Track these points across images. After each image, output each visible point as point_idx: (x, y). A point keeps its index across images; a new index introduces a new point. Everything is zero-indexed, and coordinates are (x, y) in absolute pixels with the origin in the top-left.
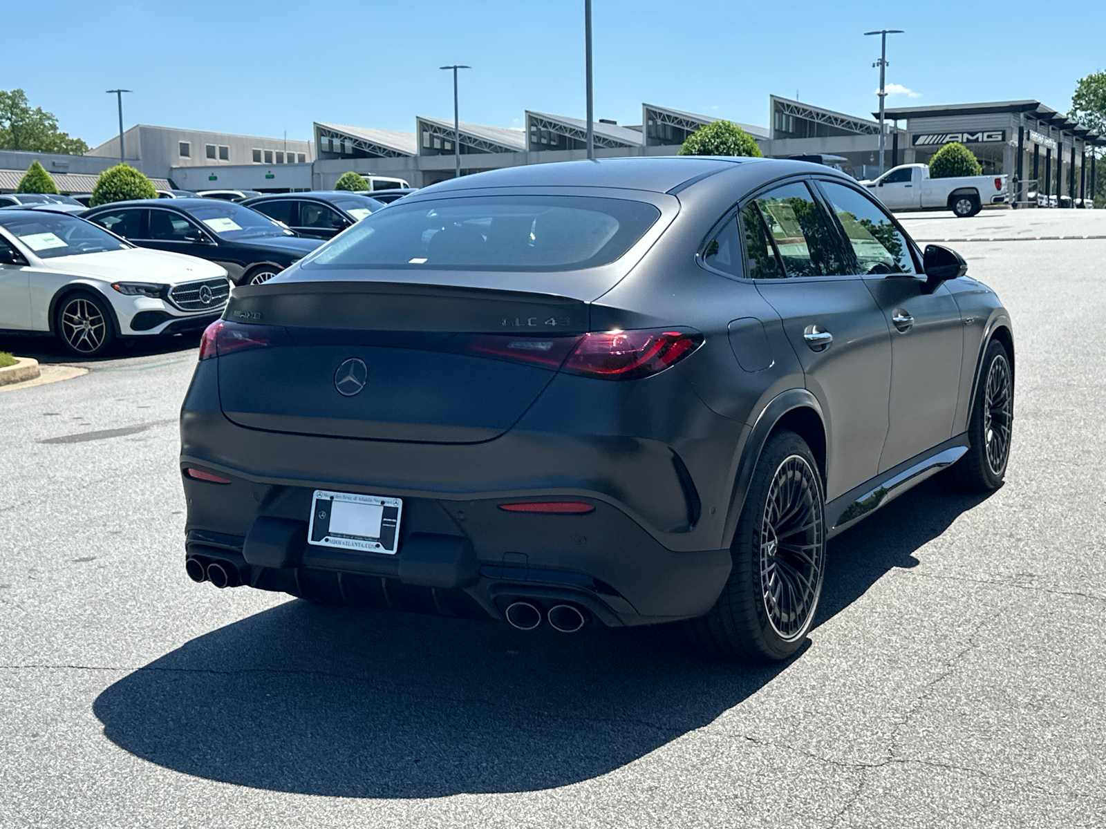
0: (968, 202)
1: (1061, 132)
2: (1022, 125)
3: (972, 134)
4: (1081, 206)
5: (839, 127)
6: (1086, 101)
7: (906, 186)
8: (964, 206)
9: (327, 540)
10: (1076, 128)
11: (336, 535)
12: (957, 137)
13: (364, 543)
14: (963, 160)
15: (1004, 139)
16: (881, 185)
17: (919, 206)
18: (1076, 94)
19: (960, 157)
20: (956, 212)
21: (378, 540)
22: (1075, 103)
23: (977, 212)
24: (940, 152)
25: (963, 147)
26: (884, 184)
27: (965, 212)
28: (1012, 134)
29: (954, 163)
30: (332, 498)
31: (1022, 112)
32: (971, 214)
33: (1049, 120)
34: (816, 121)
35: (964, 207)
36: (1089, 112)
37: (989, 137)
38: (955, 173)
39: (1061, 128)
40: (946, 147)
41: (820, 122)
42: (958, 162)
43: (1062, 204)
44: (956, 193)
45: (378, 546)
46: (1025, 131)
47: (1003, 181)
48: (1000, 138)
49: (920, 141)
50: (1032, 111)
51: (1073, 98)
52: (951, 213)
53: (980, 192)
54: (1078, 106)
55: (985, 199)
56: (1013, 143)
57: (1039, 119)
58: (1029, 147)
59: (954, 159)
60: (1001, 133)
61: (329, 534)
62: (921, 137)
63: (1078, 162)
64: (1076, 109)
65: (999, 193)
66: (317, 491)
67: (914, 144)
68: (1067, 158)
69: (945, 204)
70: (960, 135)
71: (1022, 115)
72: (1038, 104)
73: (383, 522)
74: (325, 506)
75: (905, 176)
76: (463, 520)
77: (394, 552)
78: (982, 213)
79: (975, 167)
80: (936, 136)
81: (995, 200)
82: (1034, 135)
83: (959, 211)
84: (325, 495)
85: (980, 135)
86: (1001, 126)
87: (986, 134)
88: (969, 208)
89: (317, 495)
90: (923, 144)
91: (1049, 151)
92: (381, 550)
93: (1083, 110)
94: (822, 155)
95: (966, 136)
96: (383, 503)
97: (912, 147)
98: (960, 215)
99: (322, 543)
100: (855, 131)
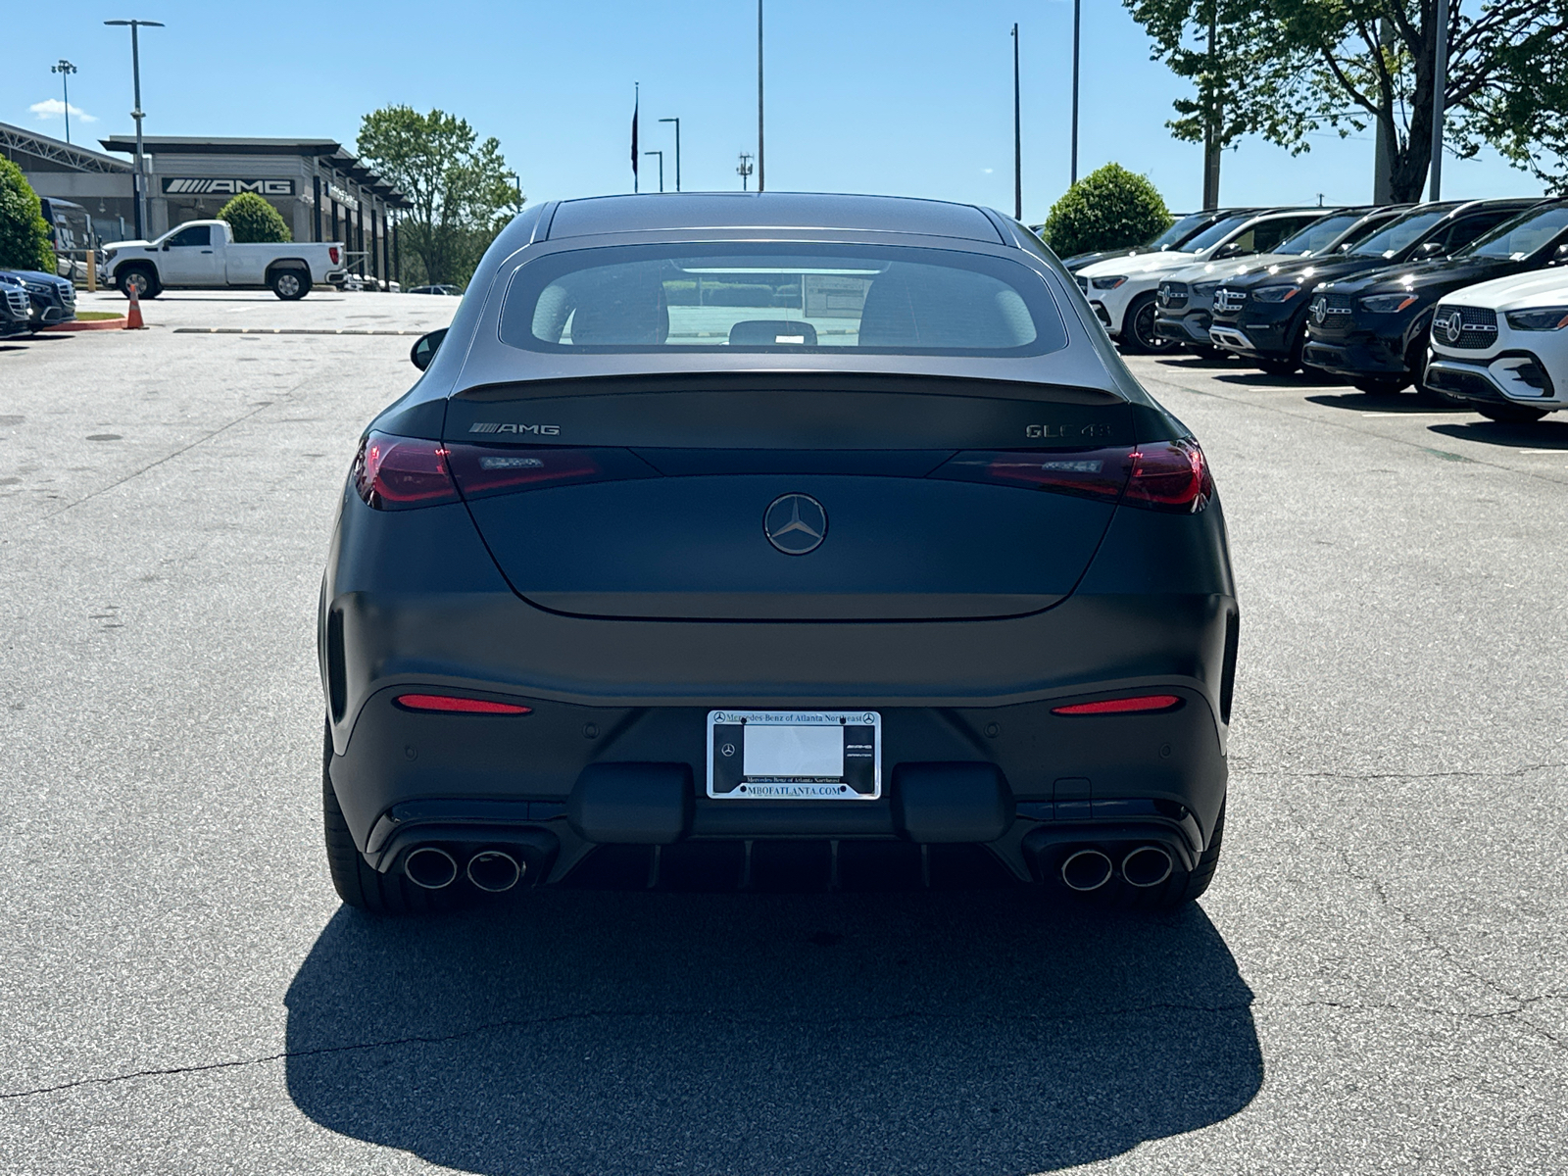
0: (294, 280)
1: (360, 187)
2: (317, 174)
3: (249, 182)
4: (386, 289)
5: (48, 158)
6: (376, 146)
7: (203, 252)
8: (289, 283)
9: (743, 789)
10: (378, 184)
11: (760, 779)
12: (228, 185)
13: (817, 786)
14: (265, 218)
15: (293, 192)
16: (165, 249)
17: (224, 282)
18: (361, 134)
19: (259, 213)
20: (278, 293)
21: (841, 780)
22: (361, 148)
23: (305, 294)
24: (230, 205)
25: (262, 200)
26: (171, 248)
27: (291, 293)
28: (304, 185)
29: (252, 223)
30: (744, 721)
31: (316, 155)
32: (297, 297)
33: (349, 170)
34: (11, 146)
35: (289, 285)
36: (380, 160)
37: (272, 187)
38: (255, 237)
39: (360, 182)
40: (238, 198)
41: (16, 148)
42: (257, 221)
43: (369, 288)
44: (276, 266)
45: (843, 789)
46: (322, 183)
47: (340, 251)
48: (288, 190)
49: (174, 187)
50: (326, 156)
51: (358, 141)
52: (271, 295)
53: (311, 267)
54: (364, 152)
55: (317, 275)
56: (306, 198)
57: (335, 166)
58: (326, 205)
59: (251, 216)
60: (288, 183)
61: (745, 779)
62: (175, 182)
63: (380, 232)
64: (363, 155)
65: (336, 268)
66: (713, 713)
67: (164, 191)
68: (367, 225)
69: (262, 281)
70: (231, 183)
71: (316, 159)
72: (339, 146)
73: (846, 751)
74: (732, 736)
75: (200, 236)
76: (992, 737)
77: (877, 796)
78: (311, 295)
79: (283, 230)
80: (196, 182)
81: (332, 278)
82: (334, 189)
83: (282, 291)
84: (730, 717)
85: (259, 184)
86: (290, 172)
87: (267, 184)
88: (297, 288)
89: (712, 719)
90: (178, 192)
91: (348, 211)
92: (851, 794)
93: (371, 158)
94: (50, 199)
95: (240, 183)
96: (843, 721)
97: (163, 195)
98: (283, 298)
99: (735, 794)
100: (74, 166)
